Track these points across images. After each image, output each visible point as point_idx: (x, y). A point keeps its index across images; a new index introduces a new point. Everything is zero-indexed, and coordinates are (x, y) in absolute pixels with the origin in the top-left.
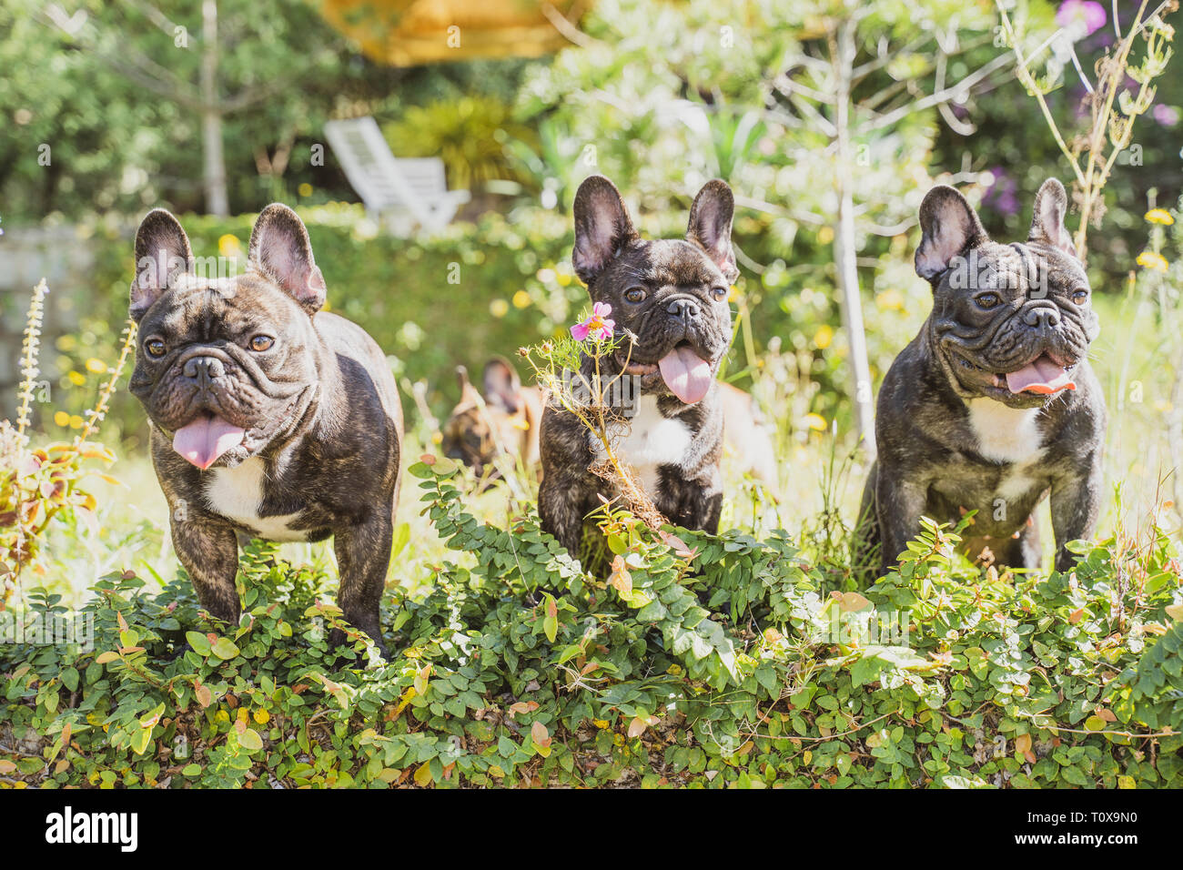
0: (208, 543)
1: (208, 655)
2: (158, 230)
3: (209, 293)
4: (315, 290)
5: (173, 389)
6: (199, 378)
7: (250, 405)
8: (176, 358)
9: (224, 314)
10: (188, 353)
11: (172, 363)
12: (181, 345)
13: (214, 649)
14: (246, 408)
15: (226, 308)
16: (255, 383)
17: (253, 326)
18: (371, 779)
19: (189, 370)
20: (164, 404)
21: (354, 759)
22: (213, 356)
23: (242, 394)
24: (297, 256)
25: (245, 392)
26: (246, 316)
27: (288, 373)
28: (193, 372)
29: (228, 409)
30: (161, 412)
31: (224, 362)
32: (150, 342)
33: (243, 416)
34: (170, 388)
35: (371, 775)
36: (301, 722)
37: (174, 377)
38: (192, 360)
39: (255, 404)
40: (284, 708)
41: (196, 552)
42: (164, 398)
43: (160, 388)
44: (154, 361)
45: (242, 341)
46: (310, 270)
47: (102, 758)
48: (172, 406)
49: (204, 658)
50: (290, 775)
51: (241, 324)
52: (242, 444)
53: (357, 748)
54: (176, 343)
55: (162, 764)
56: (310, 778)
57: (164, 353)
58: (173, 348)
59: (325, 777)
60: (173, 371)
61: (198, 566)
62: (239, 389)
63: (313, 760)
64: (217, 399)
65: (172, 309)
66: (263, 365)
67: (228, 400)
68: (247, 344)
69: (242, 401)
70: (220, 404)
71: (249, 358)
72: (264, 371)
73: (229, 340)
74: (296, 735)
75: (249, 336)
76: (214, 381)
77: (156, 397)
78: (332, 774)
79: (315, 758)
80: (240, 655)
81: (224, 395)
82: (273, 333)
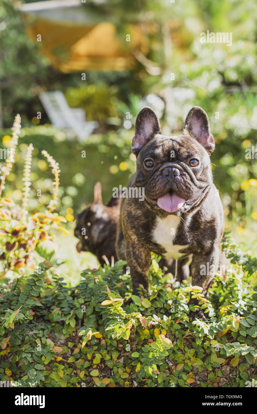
0: (144, 256)
1: (140, 305)
2: (146, 116)
3: (171, 141)
4: (210, 144)
5: (158, 181)
6: (170, 176)
7: (190, 189)
8: (159, 168)
9: (179, 149)
10: (165, 165)
11: (157, 170)
12: (161, 162)
13: (143, 303)
14: (188, 190)
15: (180, 147)
16: (192, 180)
17: (192, 155)
18: (212, 362)
19: (165, 173)
20: (154, 187)
21: (205, 353)
22: (176, 167)
23: (187, 184)
24: (203, 129)
25: (188, 183)
26: (188, 151)
27: (203, 177)
28: (167, 173)
29: (181, 190)
30: (152, 191)
31: (180, 170)
32: (147, 161)
33: (186, 193)
34: (157, 180)
35: (213, 360)
36: (180, 336)
37: (158, 176)
38: (166, 169)
39: (192, 189)
40: (172, 329)
41: (140, 260)
42: (154, 184)
43: (152, 180)
44: (148, 169)
45: (187, 161)
46: (209, 135)
47: (96, 348)
48: (157, 188)
49: (138, 306)
50: (175, 359)
51: (186, 154)
52: (183, 206)
53: (206, 348)
54: (159, 162)
55: (119, 351)
56: (184, 360)
57: (153, 166)
58: (157, 164)
59: (190, 360)
60: (158, 173)
61: (139, 267)
62: (186, 182)
63: (184, 353)
64: (177, 185)
65: (157, 147)
66: (195, 172)
67: (181, 186)
68: (188, 163)
69: (187, 187)
70: (177, 187)
71: (190, 169)
72: (195, 175)
73: (182, 161)
74: (176, 341)
75: (189, 159)
76: (176, 177)
77: (150, 184)
78: (193, 359)
79: (185, 351)
80: (152, 306)
81: (180, 184)
82: (199, 159)
